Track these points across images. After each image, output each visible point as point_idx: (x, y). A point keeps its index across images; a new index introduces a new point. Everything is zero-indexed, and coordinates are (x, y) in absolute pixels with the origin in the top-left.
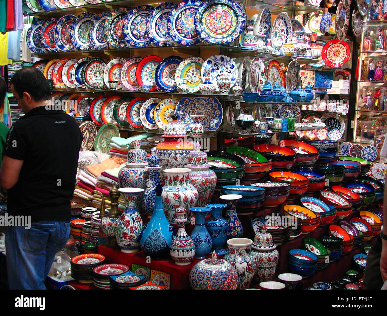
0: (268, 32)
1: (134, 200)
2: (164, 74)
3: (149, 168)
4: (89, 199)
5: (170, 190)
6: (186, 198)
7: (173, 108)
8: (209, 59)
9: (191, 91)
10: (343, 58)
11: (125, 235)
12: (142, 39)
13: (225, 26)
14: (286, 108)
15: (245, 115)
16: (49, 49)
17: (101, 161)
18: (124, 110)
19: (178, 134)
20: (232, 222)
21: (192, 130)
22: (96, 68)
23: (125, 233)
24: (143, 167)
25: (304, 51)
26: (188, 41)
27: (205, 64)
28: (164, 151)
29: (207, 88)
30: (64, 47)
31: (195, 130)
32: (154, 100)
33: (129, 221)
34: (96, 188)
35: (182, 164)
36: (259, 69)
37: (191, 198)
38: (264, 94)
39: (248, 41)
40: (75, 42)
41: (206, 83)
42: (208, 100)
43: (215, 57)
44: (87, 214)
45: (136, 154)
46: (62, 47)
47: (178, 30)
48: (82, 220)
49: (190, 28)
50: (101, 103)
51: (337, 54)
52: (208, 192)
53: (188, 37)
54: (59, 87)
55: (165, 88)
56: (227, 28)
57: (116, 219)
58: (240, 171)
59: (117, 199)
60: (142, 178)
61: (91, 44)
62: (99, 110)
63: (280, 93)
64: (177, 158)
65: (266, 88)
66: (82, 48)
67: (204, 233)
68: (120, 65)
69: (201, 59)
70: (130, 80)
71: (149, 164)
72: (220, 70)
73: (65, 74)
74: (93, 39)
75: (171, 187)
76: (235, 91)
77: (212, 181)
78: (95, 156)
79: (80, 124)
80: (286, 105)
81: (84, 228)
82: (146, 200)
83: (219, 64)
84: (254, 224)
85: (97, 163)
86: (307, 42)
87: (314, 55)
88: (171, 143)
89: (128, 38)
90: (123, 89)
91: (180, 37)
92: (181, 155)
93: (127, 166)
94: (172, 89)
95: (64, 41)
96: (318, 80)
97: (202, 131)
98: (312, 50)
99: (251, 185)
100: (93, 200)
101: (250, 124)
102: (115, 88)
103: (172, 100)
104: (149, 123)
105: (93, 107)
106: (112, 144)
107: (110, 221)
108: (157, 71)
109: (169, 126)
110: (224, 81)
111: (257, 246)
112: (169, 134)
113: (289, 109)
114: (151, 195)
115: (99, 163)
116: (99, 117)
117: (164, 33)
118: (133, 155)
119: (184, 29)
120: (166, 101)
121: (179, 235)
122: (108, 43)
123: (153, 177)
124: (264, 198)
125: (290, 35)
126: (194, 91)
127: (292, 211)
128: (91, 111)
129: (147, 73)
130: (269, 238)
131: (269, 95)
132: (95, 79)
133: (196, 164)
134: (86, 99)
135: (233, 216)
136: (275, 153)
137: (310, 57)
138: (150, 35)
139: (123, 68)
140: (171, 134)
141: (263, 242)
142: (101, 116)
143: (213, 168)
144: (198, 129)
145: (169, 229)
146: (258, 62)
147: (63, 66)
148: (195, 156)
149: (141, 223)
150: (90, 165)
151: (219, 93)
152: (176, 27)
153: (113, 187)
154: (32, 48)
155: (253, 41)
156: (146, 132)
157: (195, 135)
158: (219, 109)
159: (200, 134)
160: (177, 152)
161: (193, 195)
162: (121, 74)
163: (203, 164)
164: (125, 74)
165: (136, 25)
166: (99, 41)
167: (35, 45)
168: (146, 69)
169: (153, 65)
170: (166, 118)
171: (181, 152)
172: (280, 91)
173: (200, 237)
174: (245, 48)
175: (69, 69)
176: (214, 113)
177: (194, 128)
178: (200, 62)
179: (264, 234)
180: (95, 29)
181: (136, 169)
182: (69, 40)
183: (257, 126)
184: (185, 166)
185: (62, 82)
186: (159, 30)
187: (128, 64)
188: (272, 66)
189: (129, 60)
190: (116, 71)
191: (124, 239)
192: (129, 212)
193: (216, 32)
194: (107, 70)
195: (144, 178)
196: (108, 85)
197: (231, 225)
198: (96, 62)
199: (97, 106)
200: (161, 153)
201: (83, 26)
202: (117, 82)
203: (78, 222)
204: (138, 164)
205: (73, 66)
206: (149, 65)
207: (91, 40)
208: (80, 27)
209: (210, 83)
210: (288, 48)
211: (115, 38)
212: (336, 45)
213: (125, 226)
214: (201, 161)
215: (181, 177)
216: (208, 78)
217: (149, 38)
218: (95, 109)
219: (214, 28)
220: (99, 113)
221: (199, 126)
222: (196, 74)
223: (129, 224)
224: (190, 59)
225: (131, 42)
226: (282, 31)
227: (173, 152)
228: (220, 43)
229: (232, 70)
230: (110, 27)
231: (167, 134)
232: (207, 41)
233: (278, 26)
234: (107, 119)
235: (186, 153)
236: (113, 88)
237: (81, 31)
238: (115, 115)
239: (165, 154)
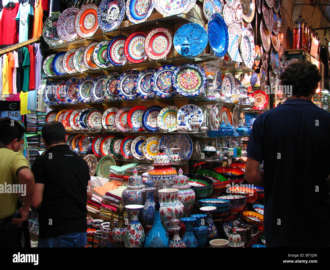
0: (220, 87)
1: (137, 214)
2: (148, 118)
3: (146, 189)
4: (96, 213)
5: (164, 205)
6: (176, 211)
7: (156, 143)
8: (183, 107)
9: (170, 131)
10: (264, 103)
11: (132, 241)
12: (131, 93)
13: (193, 84)
14: (233, 140)
15: (210, 147)
16: (60, 102)
17: (103, 184)
18: (118, 146)
19: (165, 163)
20: (210, 227)
21: (172, 159)
22: (95, 115)
23: (132, 239)
24: (141, 188)
25: (244, 99)
26: (166, 95)
27: (180, 111)
28: (155, 176)
29: (183, 128)
30: (71, 101)
31: (175, 159)
32: (141, 138)
33: (134, 231)
34: (102, 204)
35: (169, 185)
36: (215, 113)
37: (180, 211)
38: (221, 131)
39: (210, 94)
40: (80, 97)
41: (181, 125)
42: (181, 137)
43: (186, 106)
44: (97, 225)
45: (135, 179)
46: (69, 101)
47: (158, 87)
48: (93, 229)
49: (167, 85)
50: (100, 141)
51: (259, 100)
52: (190, 206)
53: (166, 92)
54: (68, 130)
55: (150, 129)
56: (195, 85)
57: (123, 228)
58: (210, 189)
59: (123, 213)
60: (141, 197)
61: (91, 98)
62: (98, 146)
63: (232, 130)
64: (165, 181)
65: (222, 126)
66: (85, 101)
67: (192, 237)
68: (114, 113)
69: (176, 108)
70: (122, 123)
71: (146, 186)
72: (190, 115)
73: (72, 120)
74: (93, 95)
75: (165, 203)
76: (203, 130)
77: (193, 197)
78: (98, 181)
79: (84, 157)
80: (233, 138)
81: (95, 236)
82: (145, 213)
83: (190, 111)
84: (225, 228)
85: (100, 185)
86: (246, 94)
87: (251, 102)
88: (160, 170)
89: (121, 93)
90: (117, 130)
91: (160, 92)
92: (168, 179)
93: (128, 189)
94: (155, 130)
95: (71, 96)
96: (247, 119)
97: (180, 159)
98: (249, 98)
99: (218, 198)
100: (100, 214)
101: (214, 153)
102: (111, 130)
103: (155, 138)
104: (138, 155)
105: (94, 144)
106: (111, 171)
107: (119, 231)
108: (143, 117)
109: (158, 157)
110: (195, 123)
111: (230, 244)
112: (158, 163)
113: (235, 141)
114: (149, 209)
115: (101, 185)
116: (99, 151)
117: (147, 89)
118: (133, 180)
119: (163, 86)
120: (150, 138)
121: (175, 240)
122: (105, 97)
123: (149, 196)
124: (231, 208)
125: (234, 88)
126: (172, 131)
127: (249, 216)
128: (93, 147)
129: (135, 119)
130: (239, 238)
131: (224, 131)
132: (96, 124)
133: (180, 185)
134: (89, 138)
135: (210, 223)
136: (230, 173)
137: (248, 103)
138: (137, 91)
139: (117, 115)
140: (160, 163)
141: (235, 241)
142: (100, 150)
143: (192, 187)
144: (177, 158)
145: (166, 235)
146: (214, 108)
147: (70, 114)
148: (179, 179)
149: (143, 231)
150: (94, 187)
151: (192, 131)
152: (157, 85)
153: (120, 205)
154: (47, 102)
155: (213, 94)
156: (136, 161)
157: (174, 162)
158: (190, 143)
159: (178, 162)
160: (165, 176)
161: (181, 208)
162: (116, 119)
163: (186, 184)
164: (118, 120)
165: (126, 84)
166: (98, 96)
167: (49, 99)
168: (134, 115)
169: (139, 112)
170: (151, 151)
171: (168, 176)
172: (231, 128)
173: (189, 240)
174: (208, 99)
175: (75, 116)
176: (186, 146)
177: (173, 158)
178: (175, 110)
179: (235, 235)
180: (95, 88)
181: (136, 191)
182: (75, 95)
183: (218, 154)
184: (172, 187)
185: (70, 126)
186: (144, 87)
187: (120, 112)
188: (224, 111)
189: (121, 109)
190: (111, 117)
191: (131, 244)
192: (133, 223)
193: (187, 88)
194: (104, 117)
195: (142, 197)
196: (105, 128)
197: (210, 229)
198: (96, 111)
199: (97, 143)
200: (152, 178)
201: (85, 86)
202: (112, 125)
203: (90, 231)
204: (137, 187)
205: (78, 114)
206: (136, 113)
207: (91, 95)
208: (83, 86)
209: (184, 125)
210: (235, 98)
211: (110, 93)
212: (258, 94)
213: (131, 234)
214: (184, 183)
215: (172, 195)
216: (183, 121)
217: (136, 93)
218: (96, 145)
219: (186, 85)
220: (98, 148)
221: (177, 156)
222: (173, 118)
223: (135, 232)
224: (168, 107)
225: (122, 96)
226: (228, 86)
227: (162, 176)
228: (191, 96)
229: (199, 115)
230: (107, 85)
231: (156, 163)
232: (181, 95)
233: (226, 82)
234: (105, 152)
235: (171, 177)
236: (109, 130)
237: (84, 89)
238: (112, 150)
239: (156, 178)
